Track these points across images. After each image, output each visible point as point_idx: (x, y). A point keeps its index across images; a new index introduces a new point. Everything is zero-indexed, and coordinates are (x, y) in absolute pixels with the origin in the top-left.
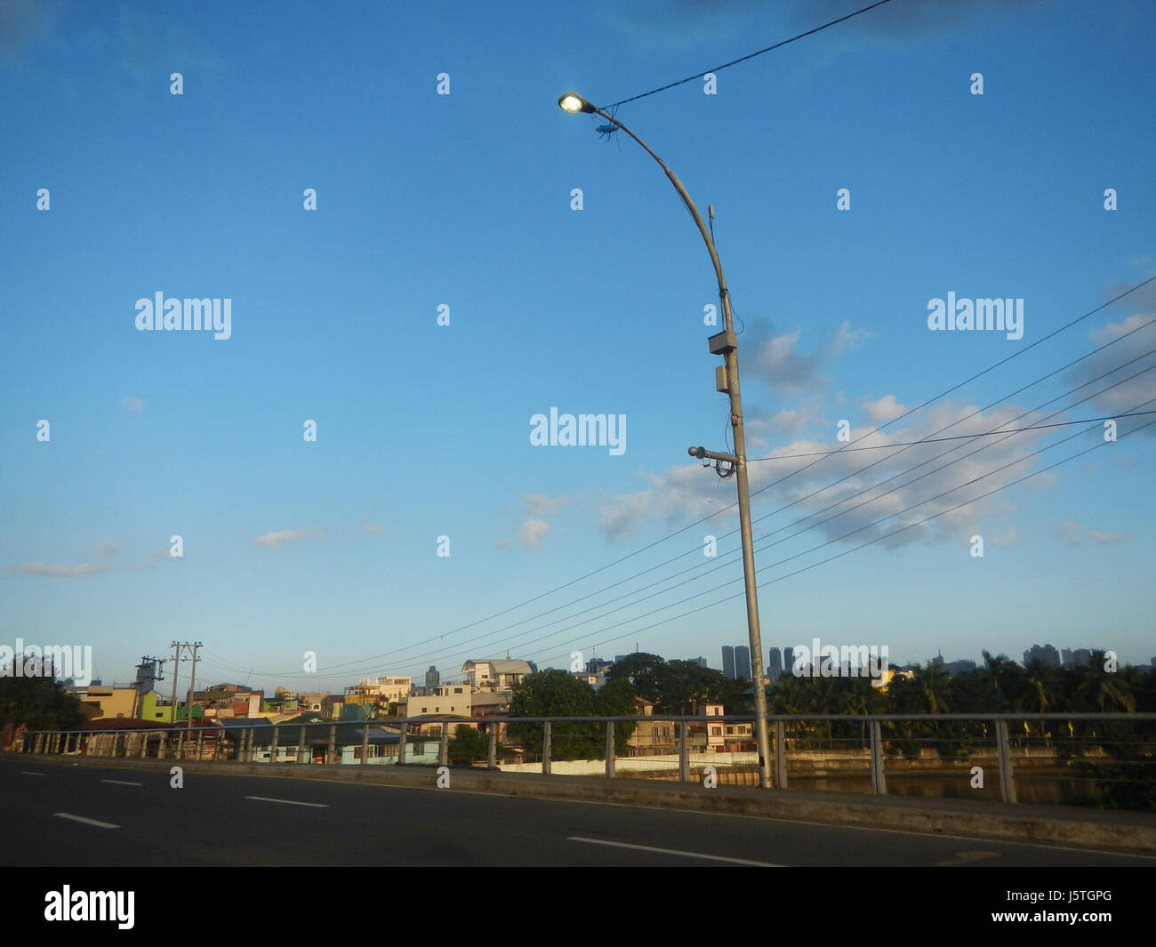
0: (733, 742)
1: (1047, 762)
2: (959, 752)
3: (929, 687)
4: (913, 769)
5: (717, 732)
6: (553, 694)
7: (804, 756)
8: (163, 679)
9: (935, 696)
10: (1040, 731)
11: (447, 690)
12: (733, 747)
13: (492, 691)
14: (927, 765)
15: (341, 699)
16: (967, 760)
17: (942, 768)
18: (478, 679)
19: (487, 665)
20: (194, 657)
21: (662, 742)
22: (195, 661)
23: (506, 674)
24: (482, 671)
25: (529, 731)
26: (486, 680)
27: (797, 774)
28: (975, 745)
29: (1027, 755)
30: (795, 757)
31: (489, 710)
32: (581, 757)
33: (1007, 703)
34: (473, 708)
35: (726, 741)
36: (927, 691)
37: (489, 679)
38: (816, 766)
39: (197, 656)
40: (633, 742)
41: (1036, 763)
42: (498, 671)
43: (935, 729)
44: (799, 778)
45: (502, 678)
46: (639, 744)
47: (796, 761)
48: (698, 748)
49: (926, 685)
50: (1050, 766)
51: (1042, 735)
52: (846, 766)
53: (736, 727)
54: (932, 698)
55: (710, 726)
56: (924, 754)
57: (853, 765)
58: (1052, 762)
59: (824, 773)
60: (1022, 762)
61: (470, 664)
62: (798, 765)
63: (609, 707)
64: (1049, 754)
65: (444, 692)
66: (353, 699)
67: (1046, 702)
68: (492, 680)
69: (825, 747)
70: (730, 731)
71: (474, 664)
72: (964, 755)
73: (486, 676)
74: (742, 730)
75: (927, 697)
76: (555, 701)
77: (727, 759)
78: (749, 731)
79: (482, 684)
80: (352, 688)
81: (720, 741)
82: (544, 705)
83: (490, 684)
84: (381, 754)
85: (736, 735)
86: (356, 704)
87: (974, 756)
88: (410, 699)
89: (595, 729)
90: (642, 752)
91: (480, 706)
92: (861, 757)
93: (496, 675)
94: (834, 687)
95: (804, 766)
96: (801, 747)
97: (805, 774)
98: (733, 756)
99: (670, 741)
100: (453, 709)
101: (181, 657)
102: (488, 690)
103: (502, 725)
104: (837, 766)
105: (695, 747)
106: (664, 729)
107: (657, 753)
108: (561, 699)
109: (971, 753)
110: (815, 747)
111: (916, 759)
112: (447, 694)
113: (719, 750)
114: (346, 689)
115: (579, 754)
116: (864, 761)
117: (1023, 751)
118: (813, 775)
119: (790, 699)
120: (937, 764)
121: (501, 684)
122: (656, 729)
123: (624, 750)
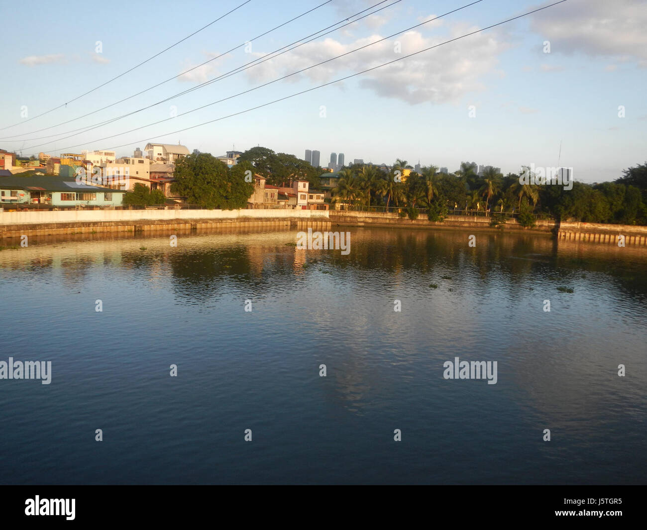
0: (313, 204)
1: (485, 225)
2: (439, 217)
3: (429, 180)
4: (413, 224)
5: (304, 197)
6: (201, 168)
7: (353, 214)
9: (432, 186)
10: (485, 208)
11: (133, 161)
12: (312, 207)
13: (165, 163)
14: (421, 223)
15: (58, 161)
16: (443, 222)
17: (428, 225)
18: (155, 155)
19: (161, 148)
21: (270, 202)
23: (174, 154)
24: (157, 151)
25: (185, 190)
26: (160, 157)
27: (348, 224)
28: (449, 213)
29: (475, 221)
30: (347, 214)
31: (161, 175)
32: (218, 207)
33: (470, 192)
34: (151, 173)
35: (308, 203)
36: (428, 183)
37: (162, 156)
38: (359, 220)
40: (252, 200)
41: (479, 224)
42: (168, 151)
43: (428, 204)
44: (349, 226)
45: (171, 156)
46: (255, 202)
47: (348, 217)
48: (291, 206)
49: (428, 179)
50: (486, 227)
51: (485, 210)
52: (376, 221)
53: (315, 196)
54: (430, 187)
55: (299, 194)
56: (420, 217)
57: (380, 221)
58: (487, 225)
59: (362, 224)
60: (472, 224)
61: (150, 146)
62: (348, 219)
63: (238, 178)
64: (486, 221)
65: (131, 162)
66: (66, 161)
67: (492, 192)
68: (164, 157)
69: (366, 210)
70: (311, 198)
71: (153, 146)
72: (442, 219)
73: (161, 154)
74: (318, 198)
75: (428, 186)
76: (202, 173)
77: (307, 214)
78: (322, 198)
79: (158, 159)
80: (65, 155)
81: (304, 202)
82: (195, 174)
83: (163, 159)
84: (81, 199)
85: (314, 200)
86: (68, 165)
87: (446, 219)
88: (108, 164)
89: (227, 192)
90: (257, 206)
91: (156, 172)
92: (385, 217)
93: (167, 154)
94: (376, 176)
95: (352, 219)
96: (352, 209)
97: (352, 224)
98: (311, 212)
99: (275, 201)
100: (137, 173)
102: (162, 163)
103: (168, 185)
104: (370, 221)
105: (289, 205)
106: (271, 193)
107: (266, 208)
108: (207, 172)
109: (445, 218)
110: (360, 209)
111: (415, 219)
112: (133, 163)
113: (304, 208)
114: (61, 155)
115: (217, 205)
116: (386, 218)
117: (474, 218)
118: (356, 225)
119: (349, 181)
120: (425, 223)
121: (170, 160)
122: (266, 194)
123: (246, 205)
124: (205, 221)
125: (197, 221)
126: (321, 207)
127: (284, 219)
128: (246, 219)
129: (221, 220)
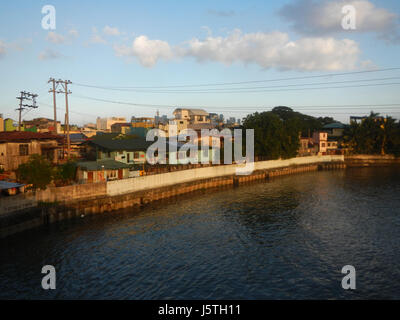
0: (331, 150)
5: (323, 145)
7: (359, 157)
8: (37, 107)
15: (128, 125)
18: (183, 117)
19: (187, 112)
20: (66, 90)
22: (67, 93)
23: (198, 115)
24: (184, 114)
27: (356, 165)
35: (327, 150)
38: (364, 162)
39: (68, 90)
42: (195, 113)
45: (196, 117)
48: (315, 152)
52: (377, 161)
53: (331, 143)
55: (320, 143)
59: (367, 165)
61: (179, 110)
62: (355, 161)
66: (139, 125)
68: (190, 118)
69: (368, 153)
70: (329, 145)
71: (181, 110)
73: (187, 116)
74: (334, 145)
77: (328, 158)
78: (336, 145)
79: (185, 120)
81: (324, 149)
83: (188, 120)
85: (331, 147)
86: (144, 127)
93: (193, 116)
95: (359, 161)
97: (359, 165)
98: (331, 157)
101: (57, 90)
105: (313, 152)
113: (324, 154)
121: (196, 120)
123: (294, 155)
124: (274, 170)
125: (270, 170)
126: (338, 153)
127: (314, 164)
128: (294, 166)
129: (282, 168)
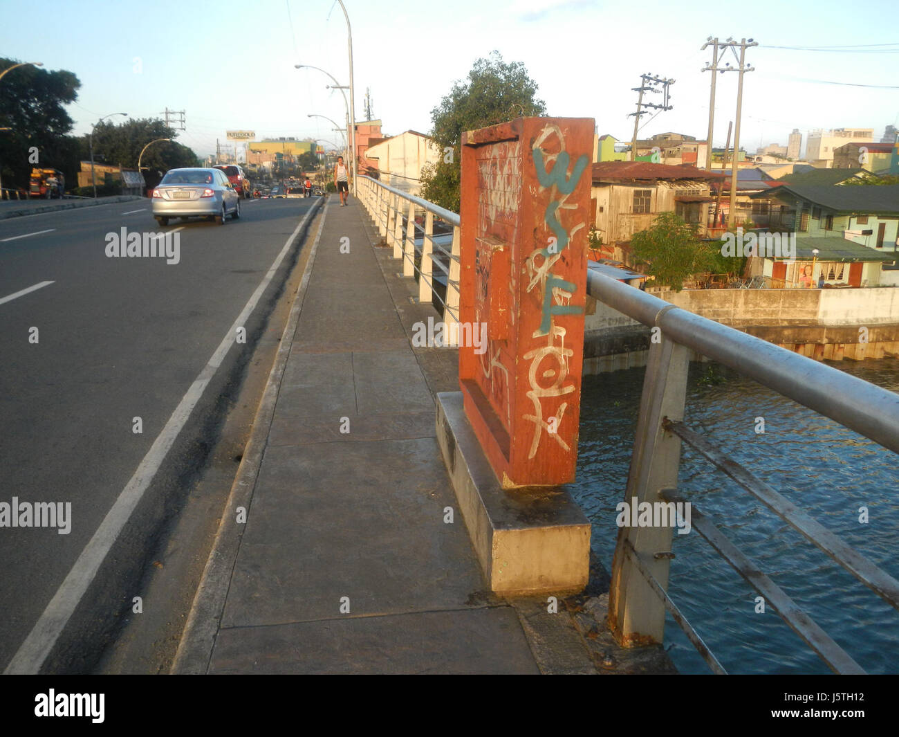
8: (671, 108)
15: (882, 148)
20: (741, 62)
22: (742, 72)
39: (746, 63)
101: (721, 65)
